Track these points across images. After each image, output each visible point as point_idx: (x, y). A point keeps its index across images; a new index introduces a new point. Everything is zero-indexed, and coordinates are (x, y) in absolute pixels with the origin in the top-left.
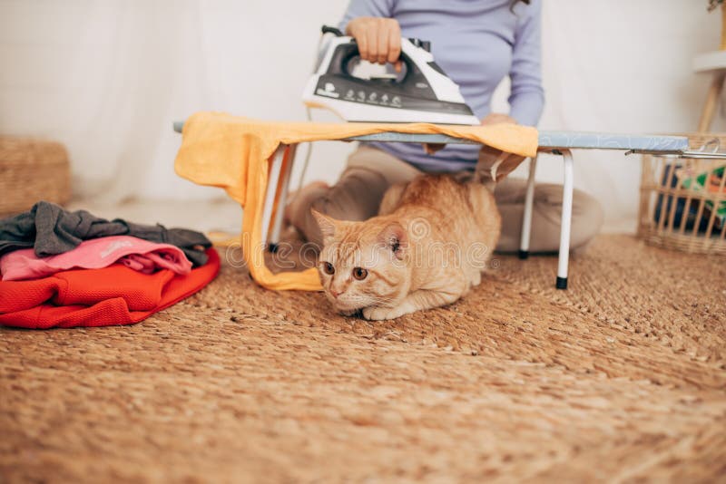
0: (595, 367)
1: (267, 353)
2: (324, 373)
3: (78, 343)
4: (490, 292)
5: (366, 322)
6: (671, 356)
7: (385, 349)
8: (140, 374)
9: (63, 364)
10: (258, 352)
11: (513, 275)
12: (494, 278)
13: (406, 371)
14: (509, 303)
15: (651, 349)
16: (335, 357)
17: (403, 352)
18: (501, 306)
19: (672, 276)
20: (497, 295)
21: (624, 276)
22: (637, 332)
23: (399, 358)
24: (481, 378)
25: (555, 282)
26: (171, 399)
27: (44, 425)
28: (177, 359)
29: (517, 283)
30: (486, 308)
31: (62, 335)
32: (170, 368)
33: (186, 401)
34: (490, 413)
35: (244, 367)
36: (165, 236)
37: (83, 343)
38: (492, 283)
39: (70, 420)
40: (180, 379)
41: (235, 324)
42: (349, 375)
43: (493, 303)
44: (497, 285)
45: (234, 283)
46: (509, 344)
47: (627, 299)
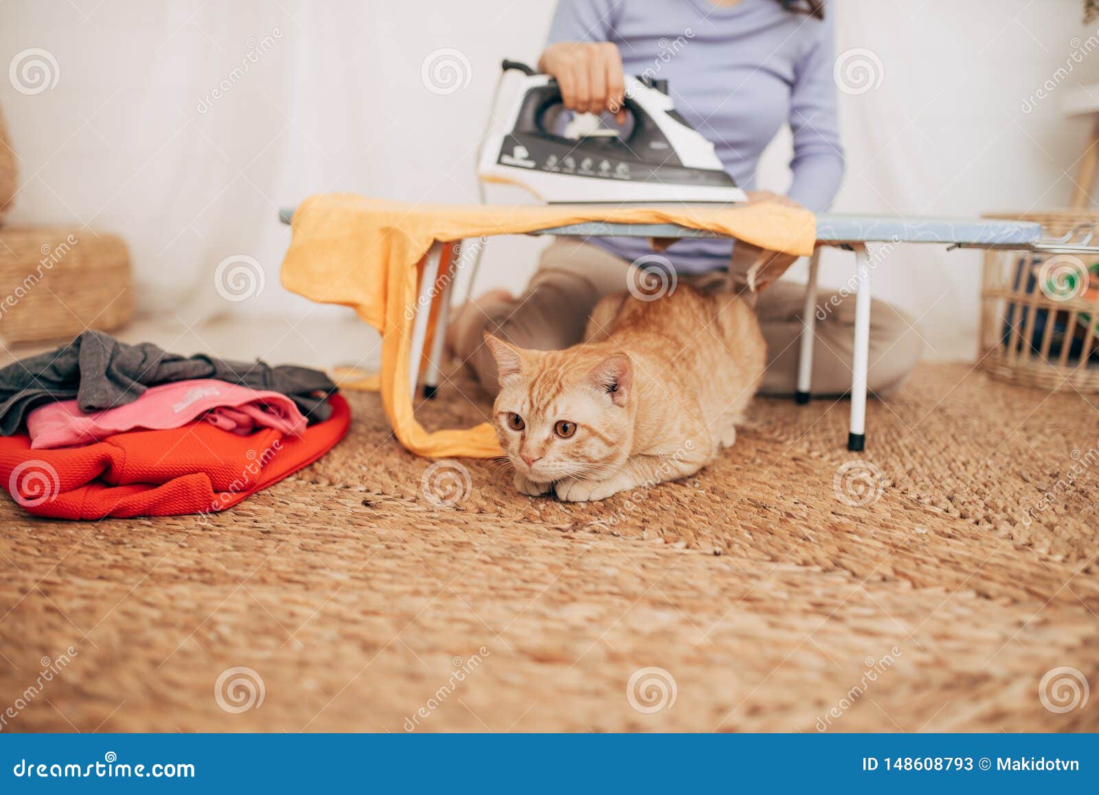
0: (896, 572)
1: (413, 554)
2: (494, 583)
3: (139, 541)
4: (749, 458)
5: (561, 507)
6: (1009, 554)
7: (587, 547)
8: (227, 587)
9: (118, 573)
10: (399, 552)
11: (786, 429)
12: (756, 435)
13: (614, 581)
14: (775, 474)
15: (981, 545)
16: (512, 559)
17: (612, 551)
18: (762, 478)
19: (1025, 429)
20: (758, 461)
21: (952, 430)
22: (962, 517)
23: (606, 560)
24: (724, 590)
25: (846, 440)
26: (270, 625)
27: (89, 664)
28: (282, 565)
29: (789, 443)
30: (740, 481)
31: (118, 528)
32: (271, 577)
33: (291, 627)
34: (734, 643)
35: (379, 576)
36: (268, 379)
37: (148, 541)
38: (752, 442)
39: (126, 657)
40: (285, 595)
41: (368, 510)
42: (531, 586)
43: (750, 475)
44: (760, 445)
45: (370, 446)
46: (770, 537)
47: (953, 465)
